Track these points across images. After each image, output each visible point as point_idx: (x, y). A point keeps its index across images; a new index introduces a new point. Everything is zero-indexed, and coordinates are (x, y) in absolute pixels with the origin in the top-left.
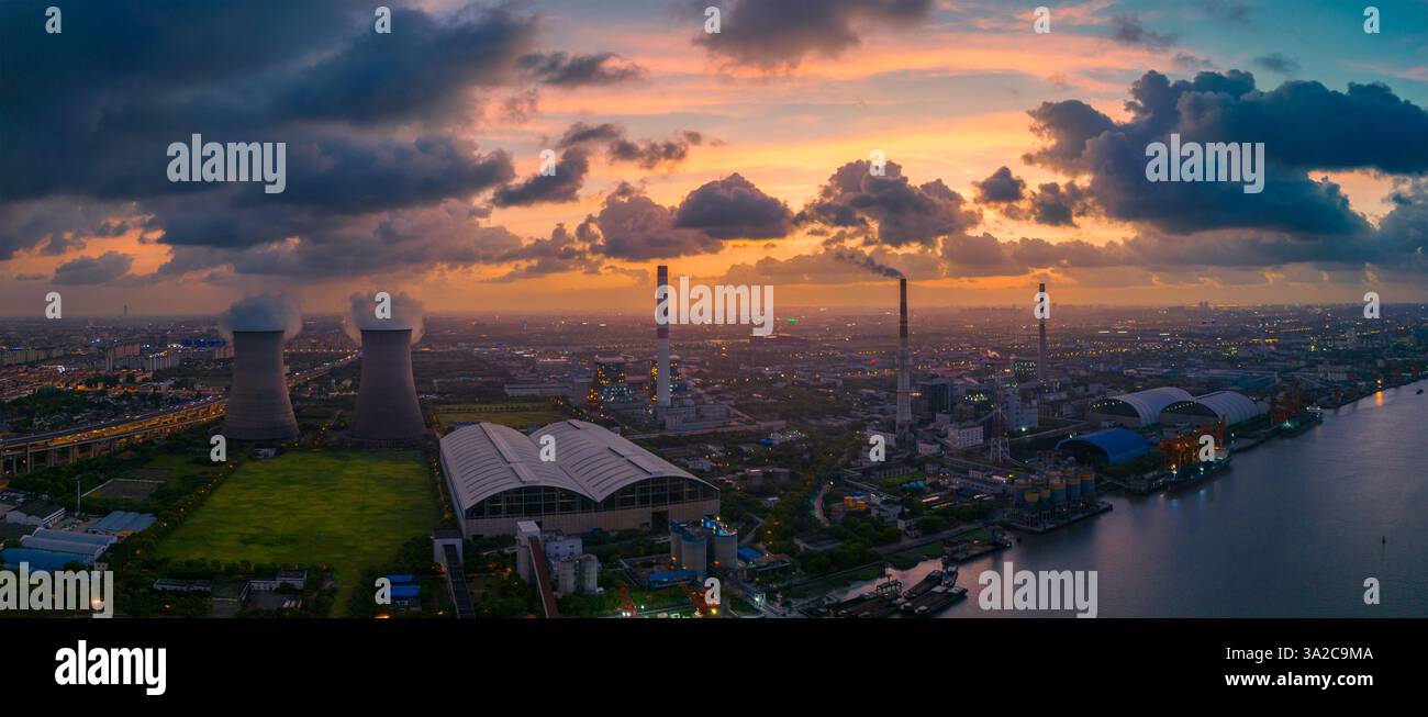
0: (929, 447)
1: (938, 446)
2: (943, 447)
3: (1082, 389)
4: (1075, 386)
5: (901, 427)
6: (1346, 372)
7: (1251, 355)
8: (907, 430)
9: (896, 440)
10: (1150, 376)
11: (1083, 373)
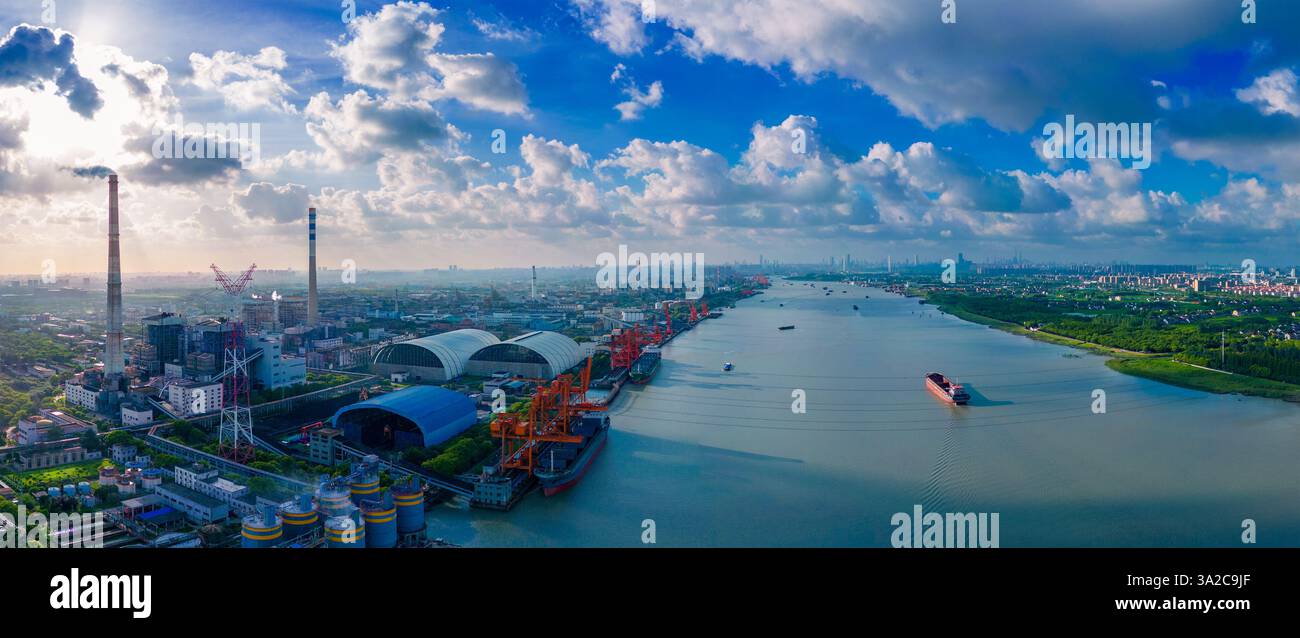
0: (135, 414)
1: (150, 413)
2: (159, 414)
3: (359, 335)
4: (351, 332)
5: (109, 382)
6: (643, 312)
7: (524, 301)
8: (115, 384)
9: (97, 400)
10: (431, 322)
11: (358, 320)
